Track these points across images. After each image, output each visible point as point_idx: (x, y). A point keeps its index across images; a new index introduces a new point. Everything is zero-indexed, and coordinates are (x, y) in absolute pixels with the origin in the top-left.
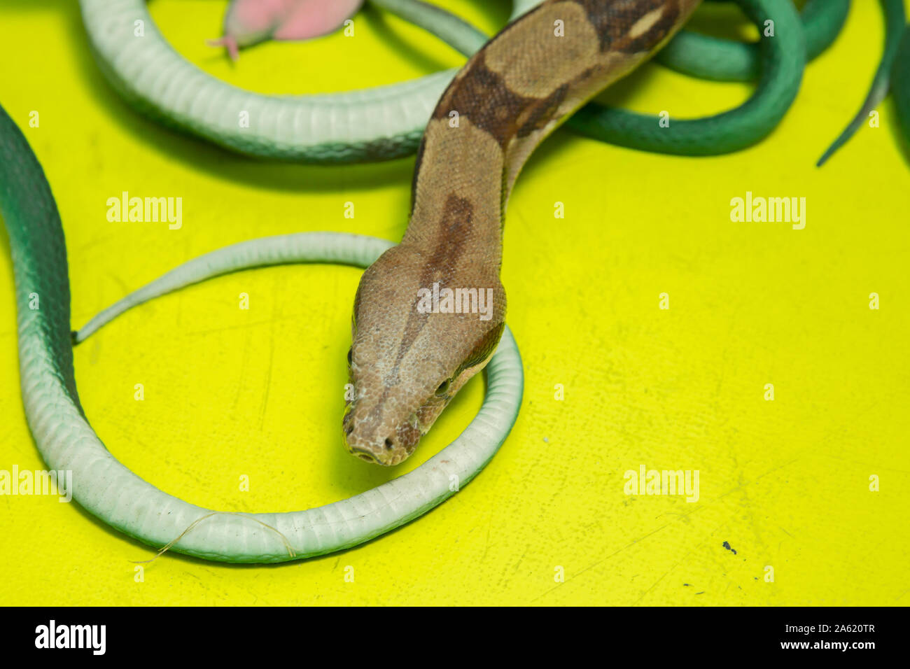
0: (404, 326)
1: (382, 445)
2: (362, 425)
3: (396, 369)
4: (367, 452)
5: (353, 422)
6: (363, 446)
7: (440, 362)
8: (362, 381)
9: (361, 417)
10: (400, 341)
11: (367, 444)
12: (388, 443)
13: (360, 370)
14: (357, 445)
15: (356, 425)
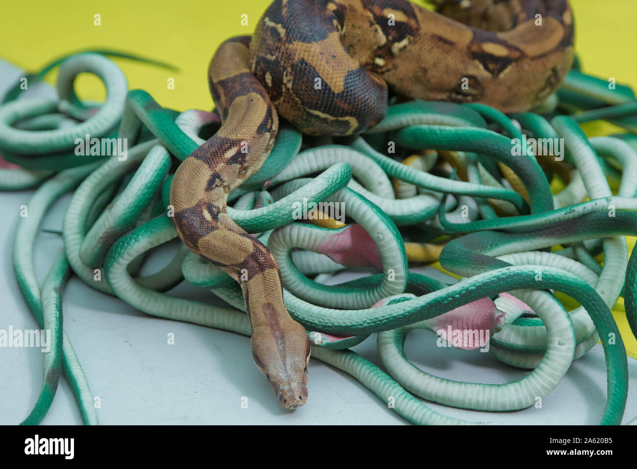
0: (280, 357)
1: (299, 399)
2: (288, 397)
3: (287, 373)
4: (295, 405)
5: (284, 398)
6: (293, 404)
7: (299, 361)
8: (278, 383)
9: (286, 395)
10: (281, 363)
11: (294, 402)
12: (300, 398)
13: (275, 380)
14: (291, 405)
15: (286, 399)
